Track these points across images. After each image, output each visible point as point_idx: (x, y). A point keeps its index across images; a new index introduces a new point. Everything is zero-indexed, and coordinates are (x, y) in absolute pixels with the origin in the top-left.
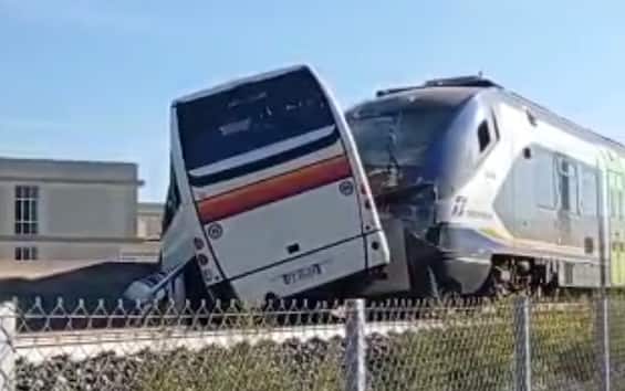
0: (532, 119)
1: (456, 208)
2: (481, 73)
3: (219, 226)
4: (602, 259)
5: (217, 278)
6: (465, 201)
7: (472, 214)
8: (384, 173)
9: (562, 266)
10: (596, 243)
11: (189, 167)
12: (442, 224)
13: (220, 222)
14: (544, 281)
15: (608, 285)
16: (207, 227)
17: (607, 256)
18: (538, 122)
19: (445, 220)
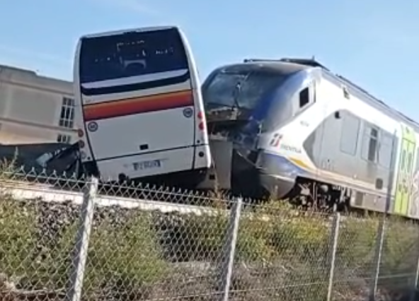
0: (346, 94)
1: (273, 141)
2: (313, 57)
3: (96, 123)
4: (389, 195)
5: (89, 158)
6: (281, 137)
7: (285, 147)
8: (229, 110)
9: (354, 193)
10: (385, 183)
11: (82, 81)
12: (260, 150)
13: (97, 121)
14: (339, 201)
15: (390, 212)
16: (87, 123)
17: (393, 193)
18: (350, 96)
19: (263, 147)
